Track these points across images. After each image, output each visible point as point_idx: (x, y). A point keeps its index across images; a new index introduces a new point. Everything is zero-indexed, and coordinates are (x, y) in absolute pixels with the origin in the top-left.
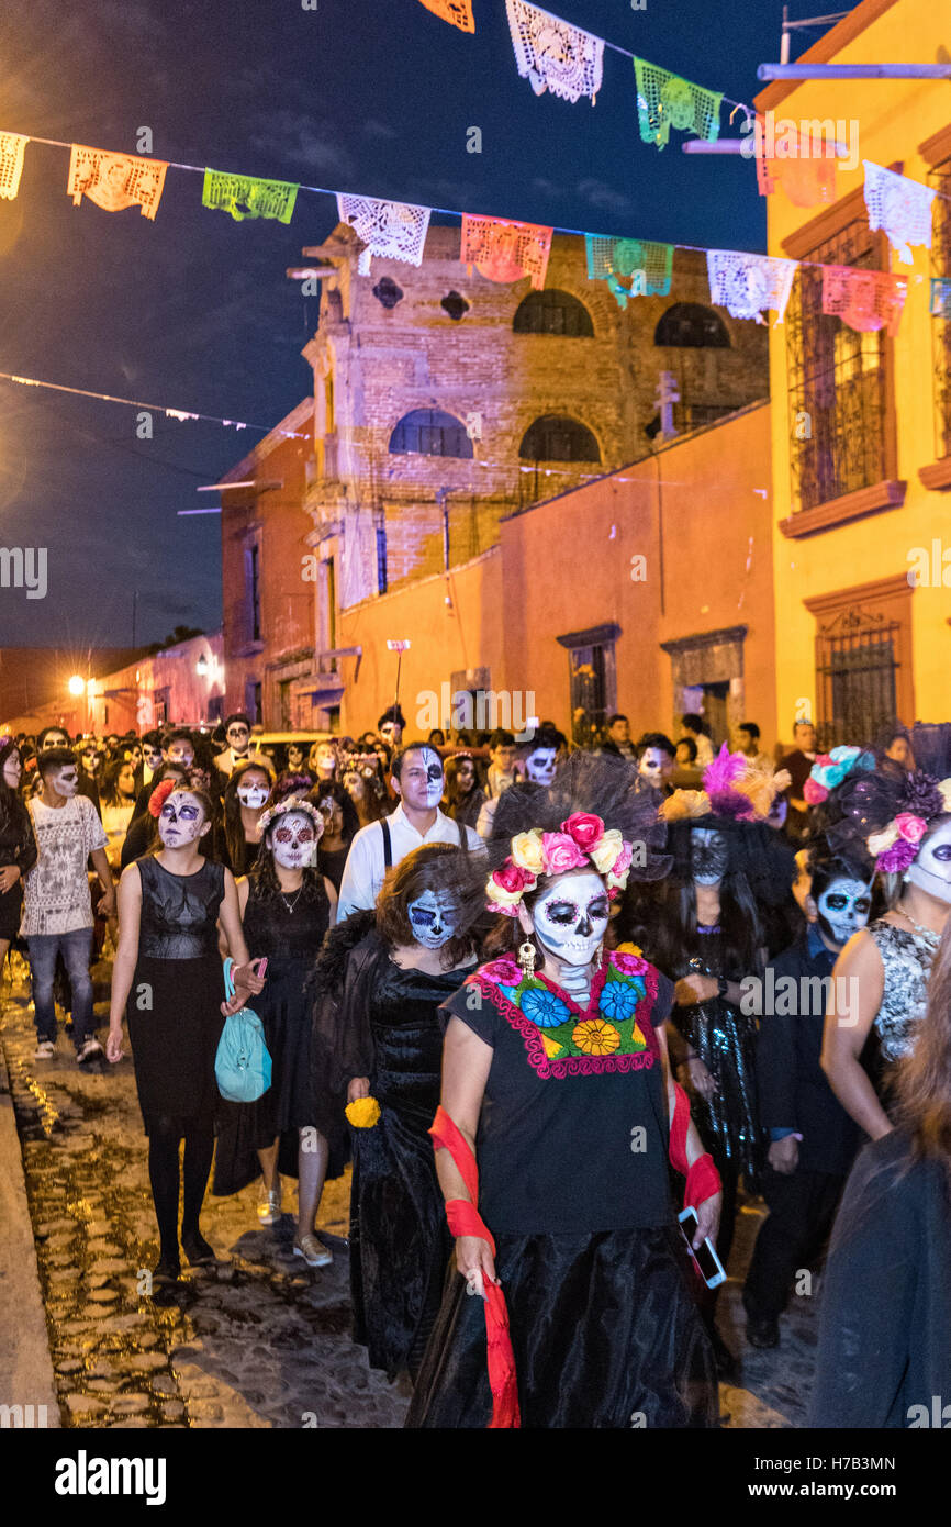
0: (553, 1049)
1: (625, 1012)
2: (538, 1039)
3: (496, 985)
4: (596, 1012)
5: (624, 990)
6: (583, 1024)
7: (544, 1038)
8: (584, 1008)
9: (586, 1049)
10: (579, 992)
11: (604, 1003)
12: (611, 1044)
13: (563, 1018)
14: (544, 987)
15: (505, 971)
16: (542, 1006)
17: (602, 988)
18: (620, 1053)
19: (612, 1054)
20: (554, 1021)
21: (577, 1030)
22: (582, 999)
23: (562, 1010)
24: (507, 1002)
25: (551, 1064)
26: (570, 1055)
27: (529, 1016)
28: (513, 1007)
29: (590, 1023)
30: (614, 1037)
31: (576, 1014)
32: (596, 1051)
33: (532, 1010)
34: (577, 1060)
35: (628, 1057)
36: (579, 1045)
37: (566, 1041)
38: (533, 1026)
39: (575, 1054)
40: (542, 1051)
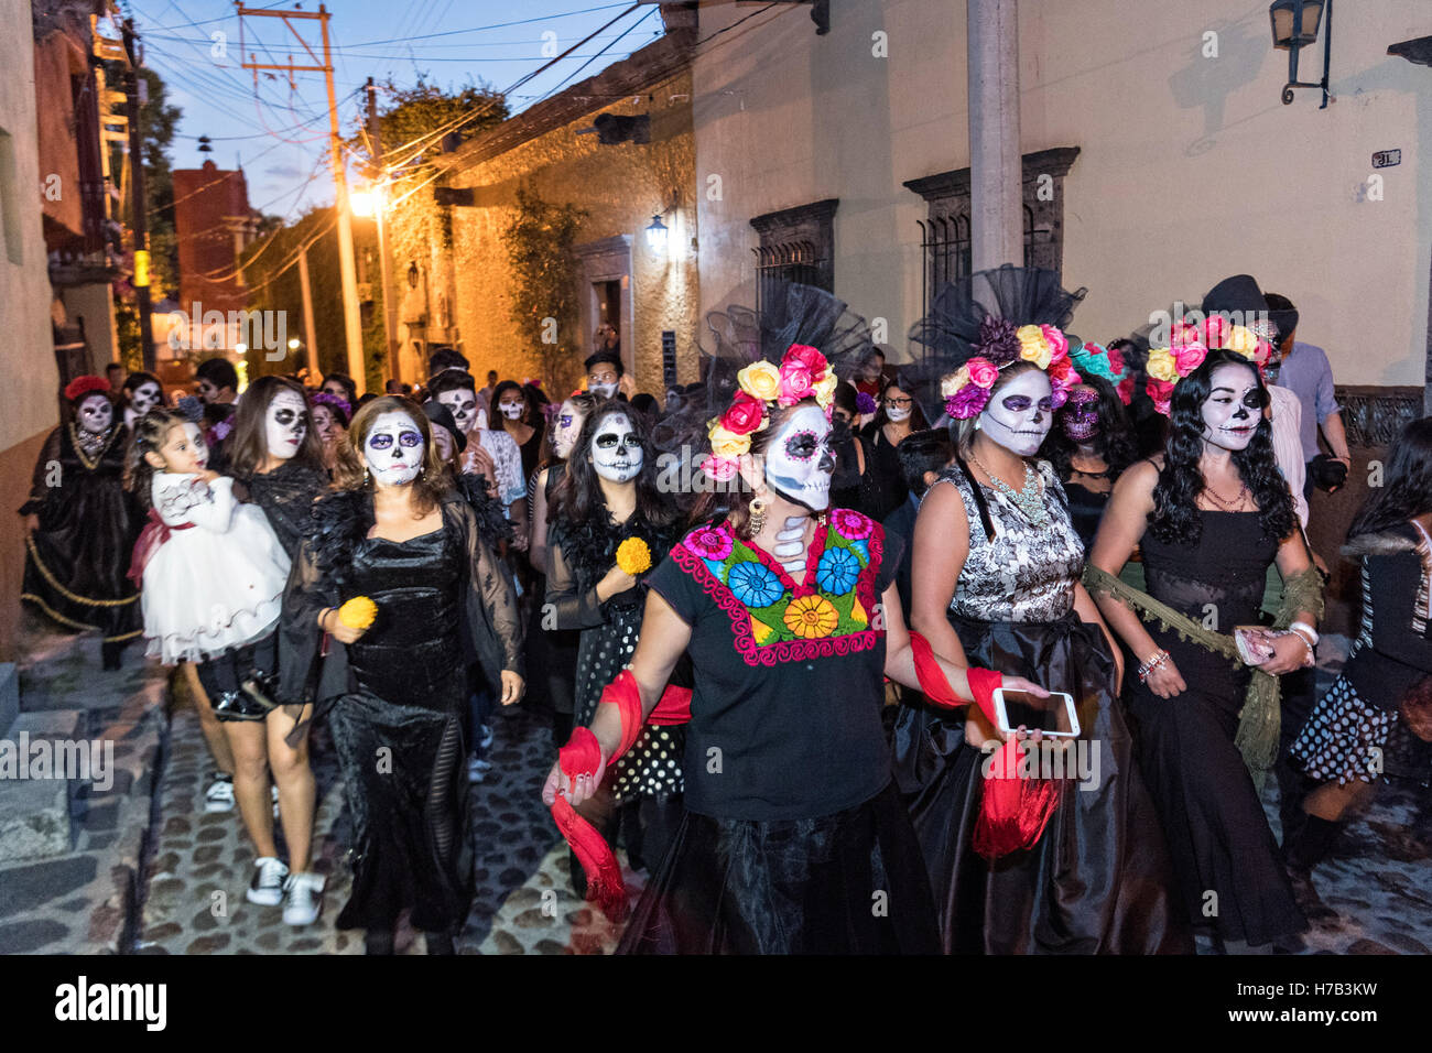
0: (762, 634)
1: (845, 584)
2: (747, 621)
3: (700, 559)
4: (812, 587)
5: (844, 557)
6: (796, 602)
7: (753, 619)
8: (799, 580)
9: (799, 633)
10: (793, 559)
11: (822, 575)
12: (827, 624)
13: (774, 596)
14: (755, 559)
15: (714, 543)
16: (754, 582)
17: (821, 557)
18: (838, 633)
19: (829, 636)
20: (765, 601)
21: (791, 610)
22: (797, 569)
23: (775, 586)
24: (714, 580)
25: (760, 650)
26: (780, 640)
27: (737, 593)
28: (720, 584)
29: (805, 600)
30: (831, 616)
31: (790, 589)
32: (810, 633)
33: (741, 588)
34: (788, 645)
35: (846, 638)
36: (791, 627)
37: (777, 622)
38: (741, 605)
39: (786, 639)
40: (750, 635)
